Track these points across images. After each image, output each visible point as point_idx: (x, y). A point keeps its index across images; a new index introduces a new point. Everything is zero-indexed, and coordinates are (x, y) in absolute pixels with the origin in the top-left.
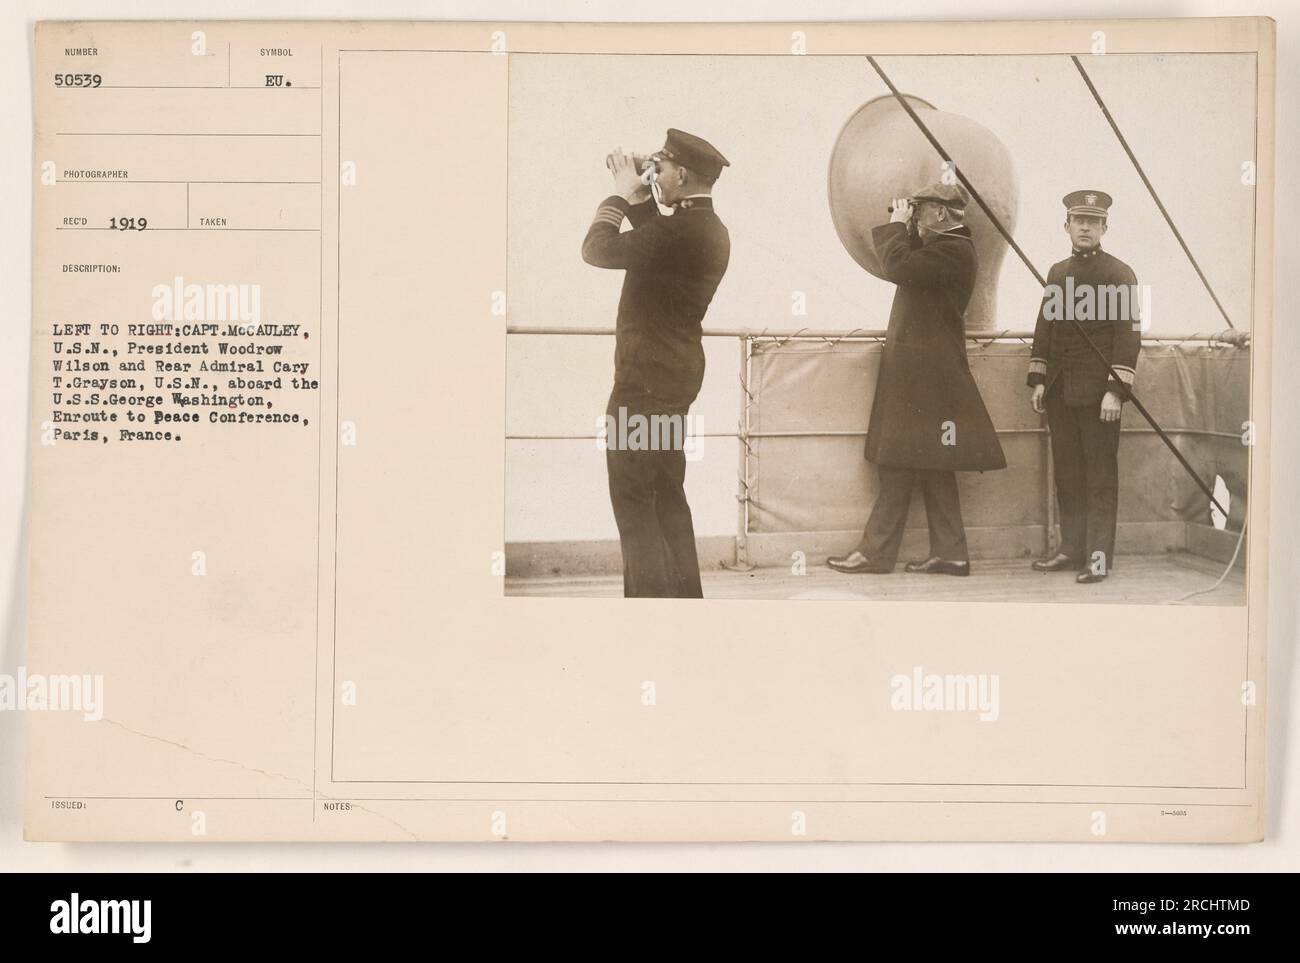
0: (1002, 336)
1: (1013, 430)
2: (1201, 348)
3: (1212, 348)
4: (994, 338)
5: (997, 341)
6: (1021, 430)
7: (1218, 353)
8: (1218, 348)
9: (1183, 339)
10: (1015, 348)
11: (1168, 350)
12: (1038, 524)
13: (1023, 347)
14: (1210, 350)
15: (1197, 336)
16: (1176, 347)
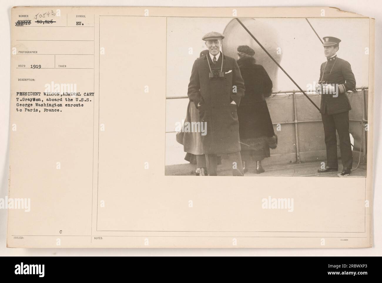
0: (279, 93)
1: (284, 123)
4: (276, 93)
5: (277, 94)
6: (287, 123)
10: (284, 96)
12: (293, 152)
13: (286, 96)
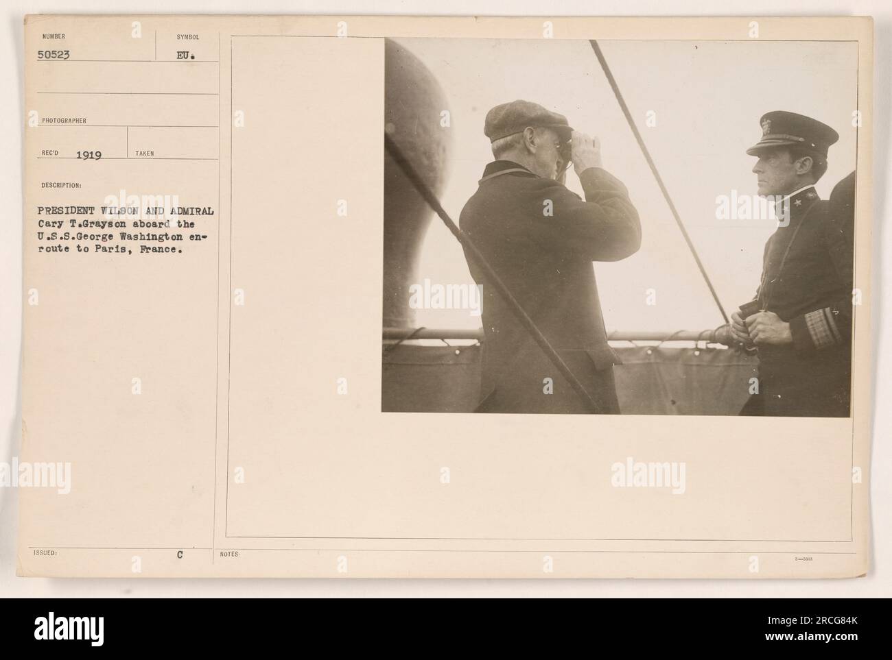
2: (684, 350)
3: (700, 350)
7: (708, 357)
8: (709, 350)
9: (662, 339)
11: (642, 353)
14: (697, 353)
15: (681, 335)
16: (655, 349)
